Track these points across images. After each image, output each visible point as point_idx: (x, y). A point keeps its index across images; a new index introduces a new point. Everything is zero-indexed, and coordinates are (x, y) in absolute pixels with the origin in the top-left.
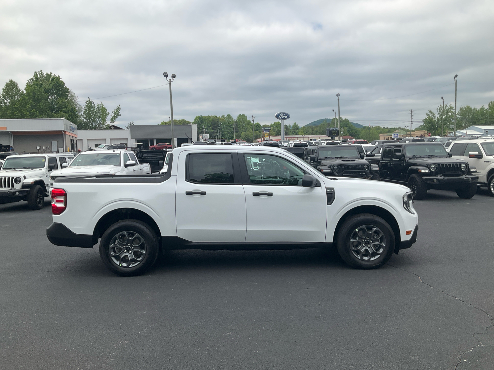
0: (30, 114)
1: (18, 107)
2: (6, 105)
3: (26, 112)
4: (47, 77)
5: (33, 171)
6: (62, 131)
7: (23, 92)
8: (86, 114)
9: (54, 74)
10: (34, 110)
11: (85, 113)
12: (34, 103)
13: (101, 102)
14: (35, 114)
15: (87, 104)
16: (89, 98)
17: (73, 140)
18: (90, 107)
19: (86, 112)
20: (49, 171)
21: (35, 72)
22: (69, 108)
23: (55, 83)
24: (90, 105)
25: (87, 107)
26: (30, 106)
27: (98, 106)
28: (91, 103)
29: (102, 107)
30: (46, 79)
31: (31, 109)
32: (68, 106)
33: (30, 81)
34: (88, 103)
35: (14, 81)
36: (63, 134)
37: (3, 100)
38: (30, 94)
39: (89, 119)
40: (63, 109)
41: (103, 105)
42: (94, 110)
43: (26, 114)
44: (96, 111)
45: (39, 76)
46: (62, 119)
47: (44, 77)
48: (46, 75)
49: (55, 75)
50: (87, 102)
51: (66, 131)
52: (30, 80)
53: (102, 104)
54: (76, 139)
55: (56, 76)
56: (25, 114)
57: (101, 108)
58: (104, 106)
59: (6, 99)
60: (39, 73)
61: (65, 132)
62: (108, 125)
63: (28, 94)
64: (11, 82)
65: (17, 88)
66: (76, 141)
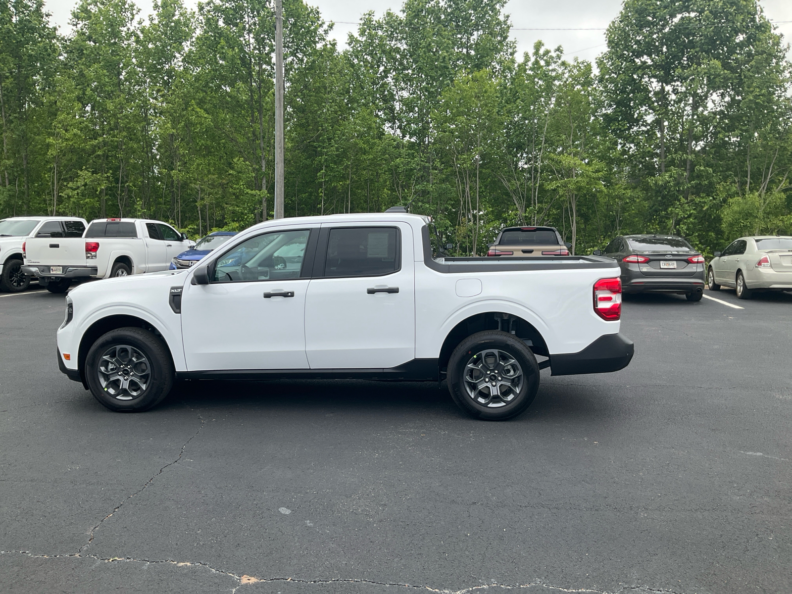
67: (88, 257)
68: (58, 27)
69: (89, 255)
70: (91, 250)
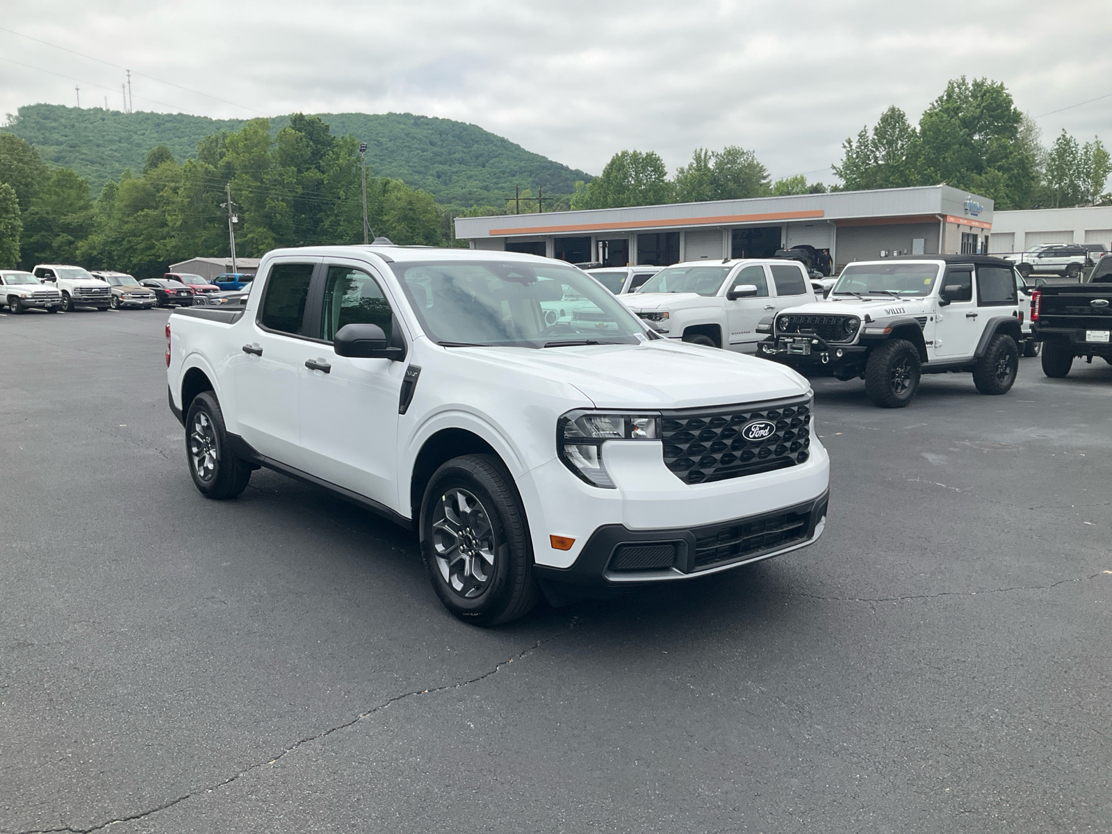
0: (922, 178)
1: (899, 165)
2: (877, 163)
3: (913, 174)
4: (975, 90)
5: (899, 303)
6: (937, 216)
7: (914, 131)
8: (1052, 171)
9: (993, 81)
10: (932, 168)
11: (1050, 167)
12: (934, 154)
13: (1096, 137)
14: (932, 178)
15: (1057, 147)
16: (1063, 130)
17: (975, 237)
18: (1065, 151)
19: (1053, 166)
20: (941, 304)
21: (950, 83)
22: (1013, 159)
23: (990, 100)
24: (1065, 147)
25: (1057, 152)
26: (924, 159)
27: (1086, 148)
28: (1068, 142)
29: (1098, 149)
30: (972, 96)
31: (927, 167)
32: (1011, 153)
33: (936, 104)
34: (1061, 143)
35: (898, 109)
36: (940, 221)
37: (872, 151)
38: (928, 133)
39: (1060, 184)
40: (999, 163)
41: (1100, 145)
42: (1074, 158)
43: (914, 179)
44: (1081, 161)
45: (957, 90)
46: (938, 186)
47: (967, 92)
48: (973, 85)
49: (993, 83)
50: (1059, 139)
51: (946, 216)
52: (937, 102)
53: (1097, 142)
54: (985, 233)
55: (996, 84)
56: (912, 179)
57: (1094, 153)
58: (1102, 147)
59: (877, 149)
60: (957, 83)
61: (944, 216)
62: (1107, 195)
63: (923, 132)
64: (893, 110)
65: (904, 123)
66: (987, 238)
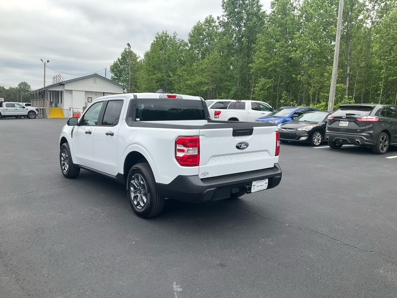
67: (215, 118)
68: (266, 11)
69: (216, 117)
70: (216, 115)
